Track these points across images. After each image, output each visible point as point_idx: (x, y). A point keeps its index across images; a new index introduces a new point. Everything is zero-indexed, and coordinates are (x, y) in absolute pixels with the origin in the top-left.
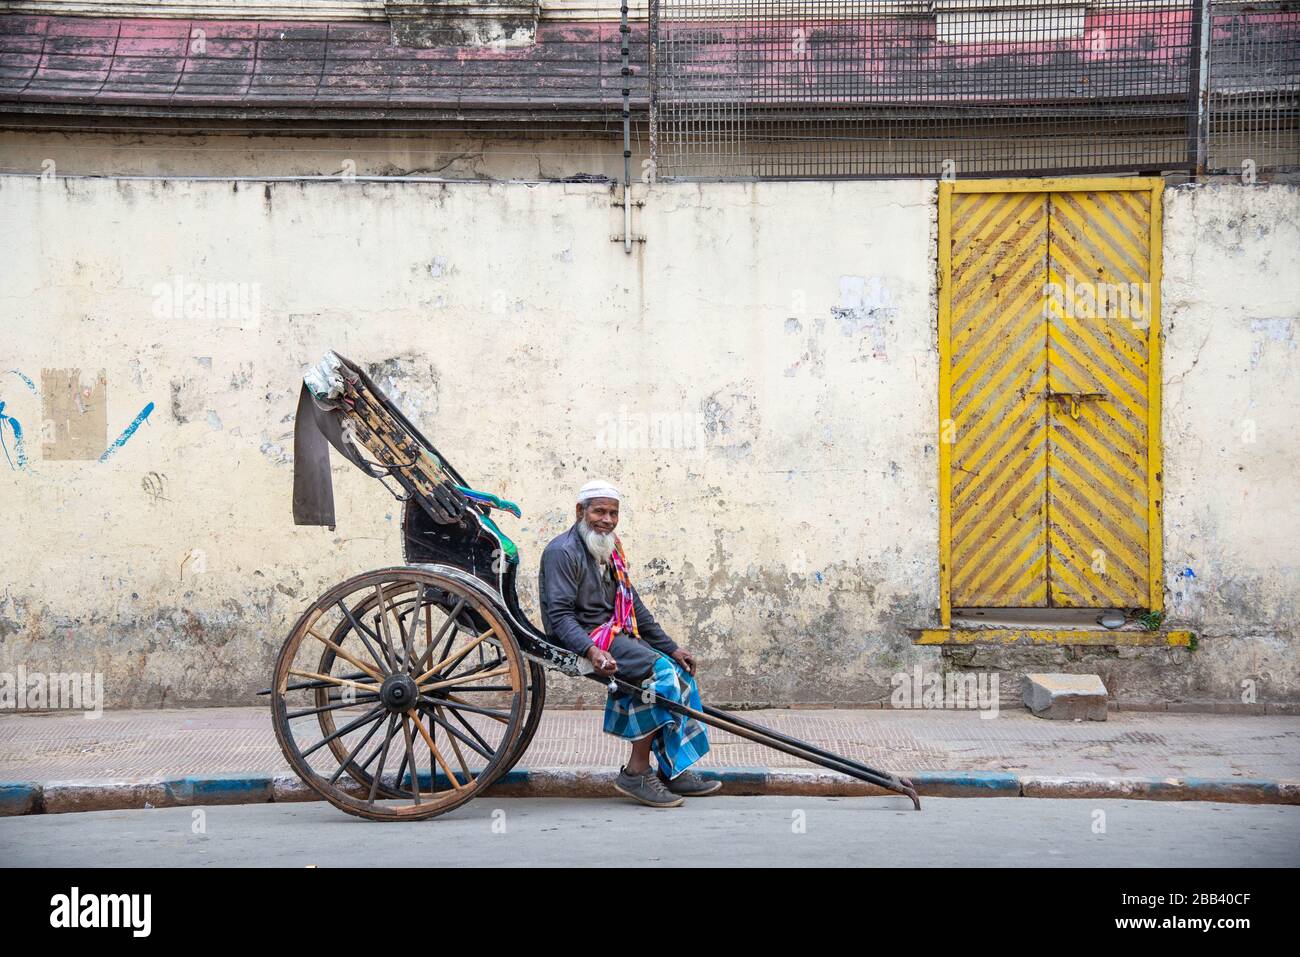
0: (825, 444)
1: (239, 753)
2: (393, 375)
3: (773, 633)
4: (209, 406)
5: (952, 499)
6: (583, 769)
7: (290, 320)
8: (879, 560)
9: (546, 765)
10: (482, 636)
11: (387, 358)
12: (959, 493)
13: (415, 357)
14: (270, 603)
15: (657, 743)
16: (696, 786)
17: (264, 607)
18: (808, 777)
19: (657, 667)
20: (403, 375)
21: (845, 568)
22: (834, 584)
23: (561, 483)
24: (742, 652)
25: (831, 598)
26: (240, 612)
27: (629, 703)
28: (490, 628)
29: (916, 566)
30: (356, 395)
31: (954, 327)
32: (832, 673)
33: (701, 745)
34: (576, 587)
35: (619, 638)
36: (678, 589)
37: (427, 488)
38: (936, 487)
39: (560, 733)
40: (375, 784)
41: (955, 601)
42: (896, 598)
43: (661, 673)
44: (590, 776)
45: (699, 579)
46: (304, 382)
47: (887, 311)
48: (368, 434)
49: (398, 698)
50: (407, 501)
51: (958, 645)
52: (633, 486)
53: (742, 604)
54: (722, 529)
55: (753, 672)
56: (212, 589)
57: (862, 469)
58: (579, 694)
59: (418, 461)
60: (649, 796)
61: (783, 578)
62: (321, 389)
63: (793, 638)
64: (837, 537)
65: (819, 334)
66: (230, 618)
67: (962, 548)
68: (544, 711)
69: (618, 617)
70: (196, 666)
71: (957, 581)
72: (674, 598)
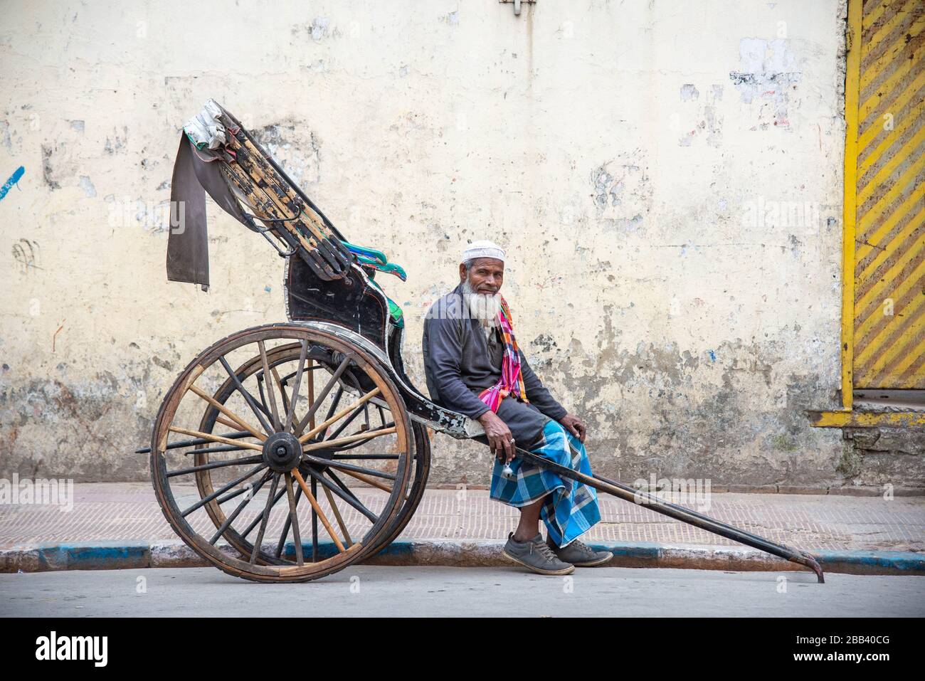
0: (721, 217)
1: (115, 524)
2: (273, 142)
3: (664, 413)
4: (82, 170)
5: (856, 275)
6: (469, 541)
7: (166, 83)
8: (776, 338)
9: (430, 537)
10: (366, 396)
11: (267, 125)
12: (863, 268)
13: (296, 123)
14: (146, 376)
15: (546, 509)
16: (586, 556)
17: (139, 381)
18: (702, 552)
19: (546, 430)
20: (283, 142)
21: (740, 347)
22: (728, 362)
23: (445, 256)
24: (631, 432)
25: (725, 377)
26: (115, 384)
27: (518, 467)
28: (376, 387)
29: (816, 345)
30: (238, 145)
31: (862, 93)
32: (725, 455)
33: (592, 514)
34: (461, 350)
35: (506, 401)
36: (565, 367)
37: (311, 244)
38: (840, 263)
39: (443, 510)
40: (255, 552)
41: (857, 382)
42: (794, 377)
43: (551, 437)
44: (476, 548)
45: (587, 356)
46: (184, 132)
47: (791, 76)
48: (251, 187)
49: (281, 456)
50: (290, 255)
51: (860, 428)
52: (520, 260)
53: (631, 382)
54: (611, 305)
55: (642, 453)
56: (86, 360)
57: (760, 243)
58: (463, 474)
59: (302, 215)
60: (539, 563)
61: (674, 357)
62: (202, 139)
63: (685, 419)
64: (732, 314)
65: (717, 100)
66: (105, 391)
67: (866, 327)
68: (426, 490)
69: (506, 381)
70: (70, 440)
71: (860, 361)
72: (561, 375)
